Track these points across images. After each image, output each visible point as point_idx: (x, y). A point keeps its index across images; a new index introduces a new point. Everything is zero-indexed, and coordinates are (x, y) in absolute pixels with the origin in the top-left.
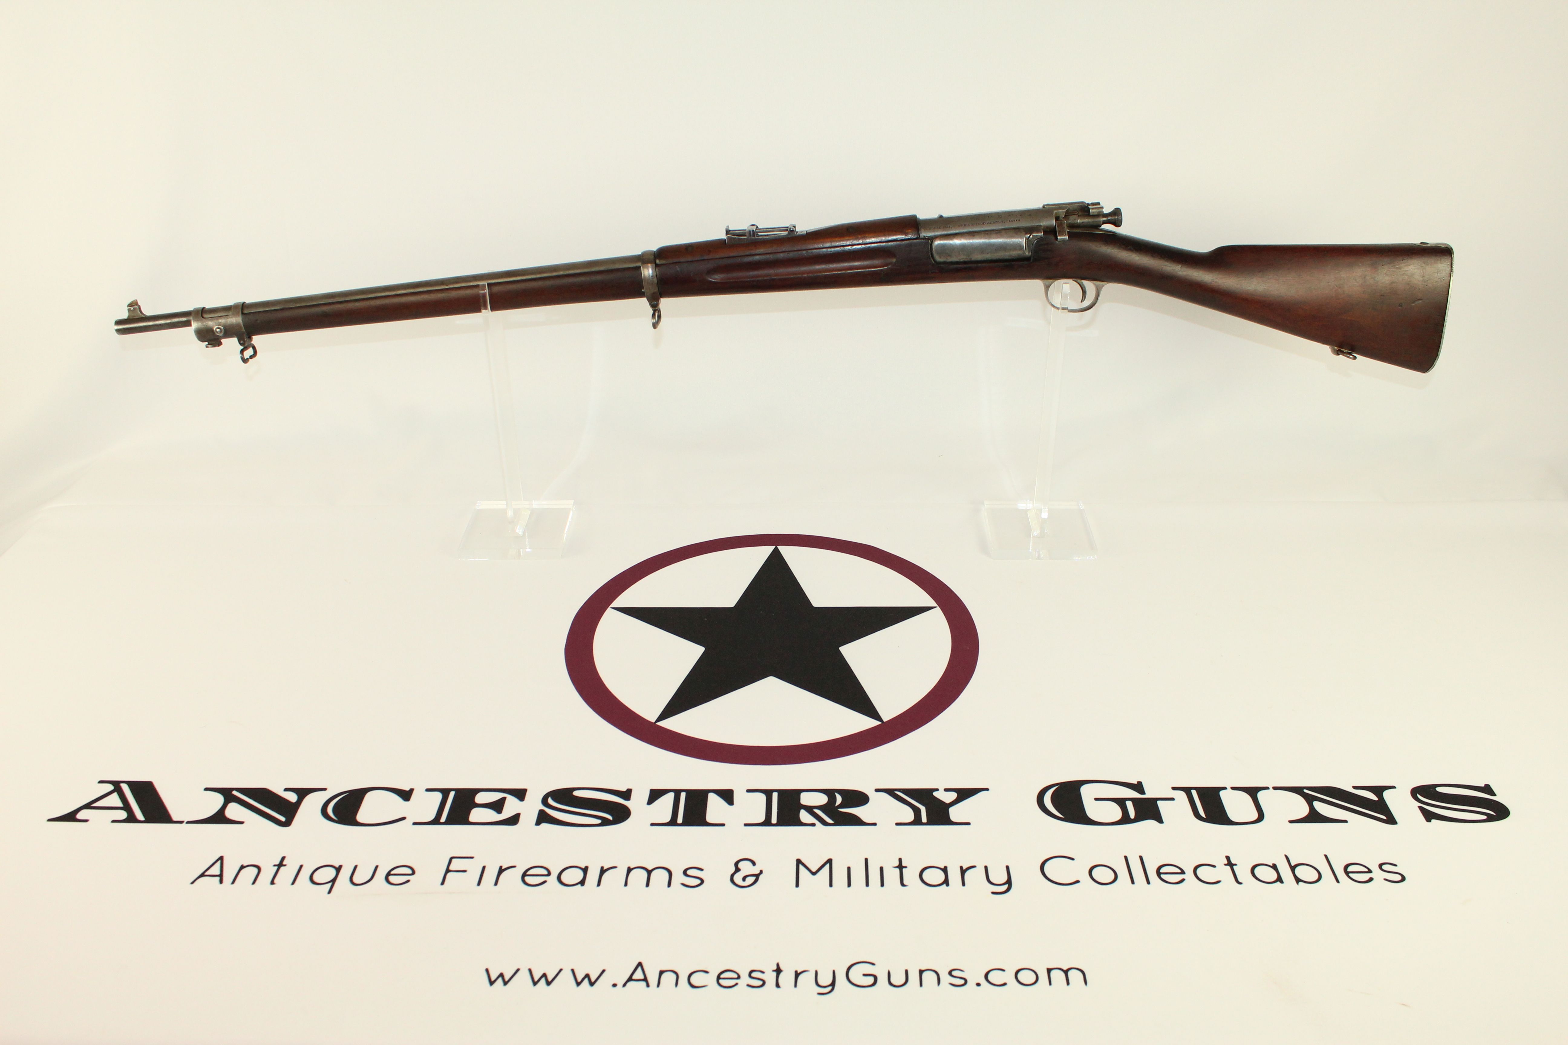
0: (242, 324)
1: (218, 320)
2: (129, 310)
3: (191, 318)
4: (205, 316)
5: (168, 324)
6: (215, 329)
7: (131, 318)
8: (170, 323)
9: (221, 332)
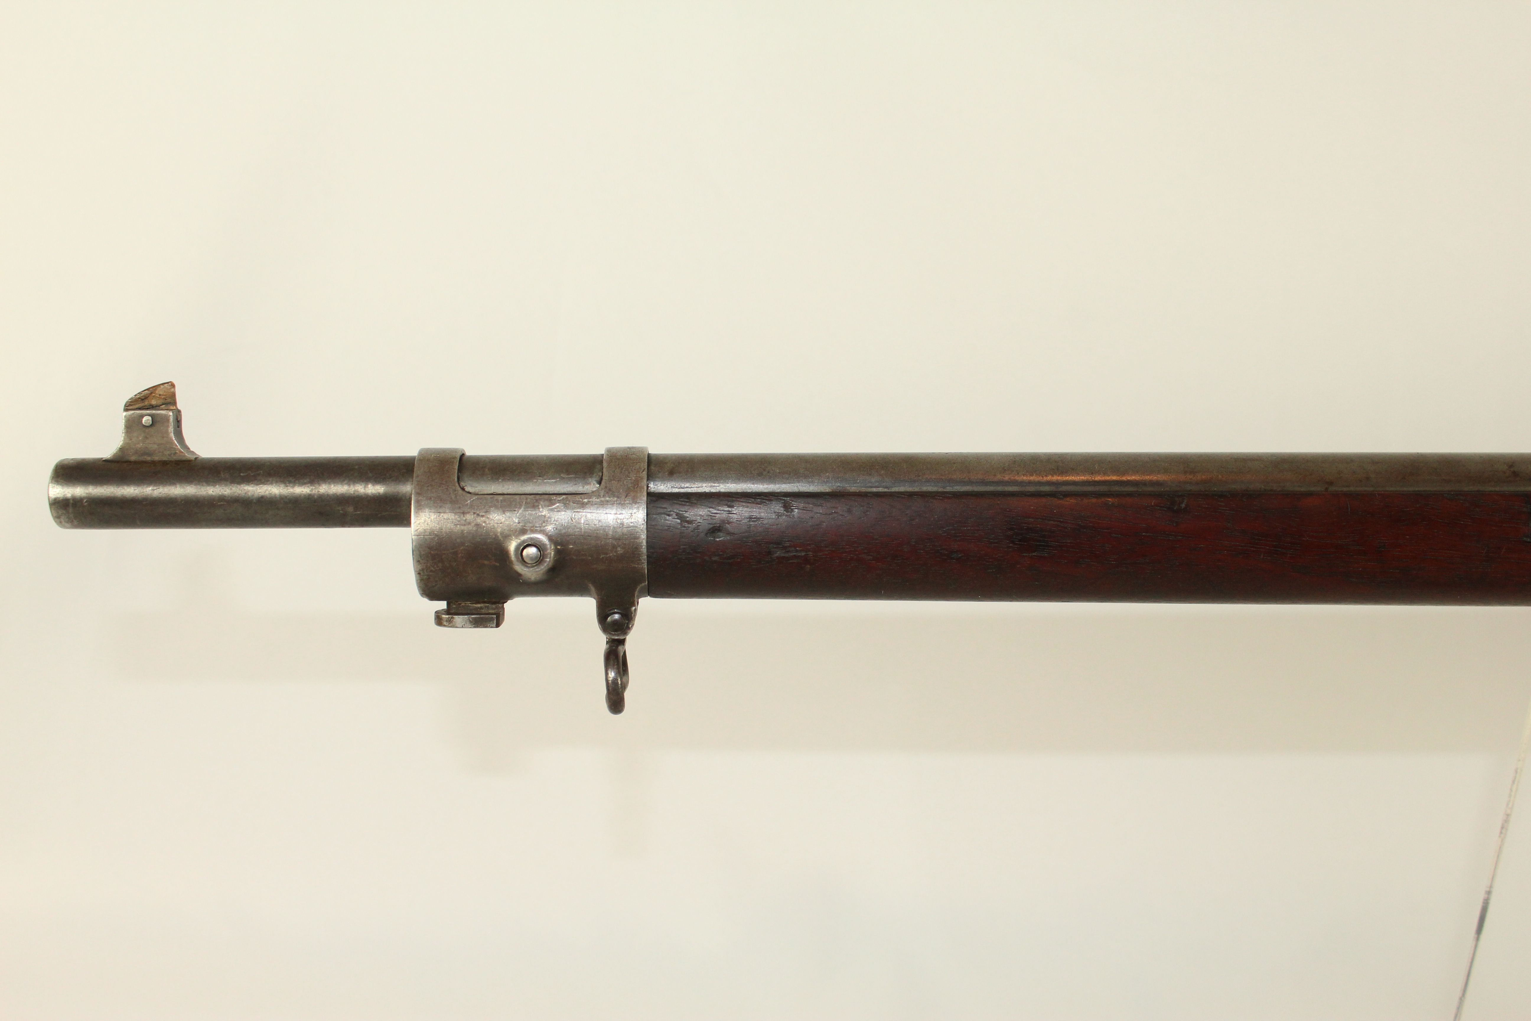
0: (643, 536)
1: (535, 507)
2: (131, 425)
3: (407, 488)
4: (472, 486)
5: (294, 502)
6: (512, 546)
7: (133, 458)
8: (309, 498)
9: (539, 560)
